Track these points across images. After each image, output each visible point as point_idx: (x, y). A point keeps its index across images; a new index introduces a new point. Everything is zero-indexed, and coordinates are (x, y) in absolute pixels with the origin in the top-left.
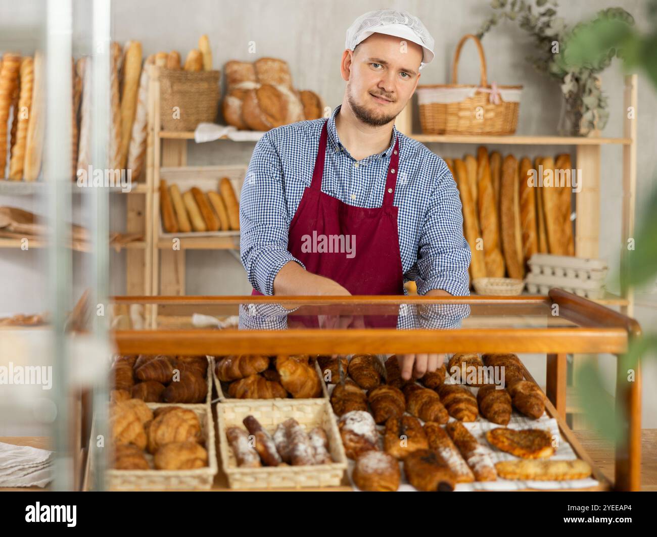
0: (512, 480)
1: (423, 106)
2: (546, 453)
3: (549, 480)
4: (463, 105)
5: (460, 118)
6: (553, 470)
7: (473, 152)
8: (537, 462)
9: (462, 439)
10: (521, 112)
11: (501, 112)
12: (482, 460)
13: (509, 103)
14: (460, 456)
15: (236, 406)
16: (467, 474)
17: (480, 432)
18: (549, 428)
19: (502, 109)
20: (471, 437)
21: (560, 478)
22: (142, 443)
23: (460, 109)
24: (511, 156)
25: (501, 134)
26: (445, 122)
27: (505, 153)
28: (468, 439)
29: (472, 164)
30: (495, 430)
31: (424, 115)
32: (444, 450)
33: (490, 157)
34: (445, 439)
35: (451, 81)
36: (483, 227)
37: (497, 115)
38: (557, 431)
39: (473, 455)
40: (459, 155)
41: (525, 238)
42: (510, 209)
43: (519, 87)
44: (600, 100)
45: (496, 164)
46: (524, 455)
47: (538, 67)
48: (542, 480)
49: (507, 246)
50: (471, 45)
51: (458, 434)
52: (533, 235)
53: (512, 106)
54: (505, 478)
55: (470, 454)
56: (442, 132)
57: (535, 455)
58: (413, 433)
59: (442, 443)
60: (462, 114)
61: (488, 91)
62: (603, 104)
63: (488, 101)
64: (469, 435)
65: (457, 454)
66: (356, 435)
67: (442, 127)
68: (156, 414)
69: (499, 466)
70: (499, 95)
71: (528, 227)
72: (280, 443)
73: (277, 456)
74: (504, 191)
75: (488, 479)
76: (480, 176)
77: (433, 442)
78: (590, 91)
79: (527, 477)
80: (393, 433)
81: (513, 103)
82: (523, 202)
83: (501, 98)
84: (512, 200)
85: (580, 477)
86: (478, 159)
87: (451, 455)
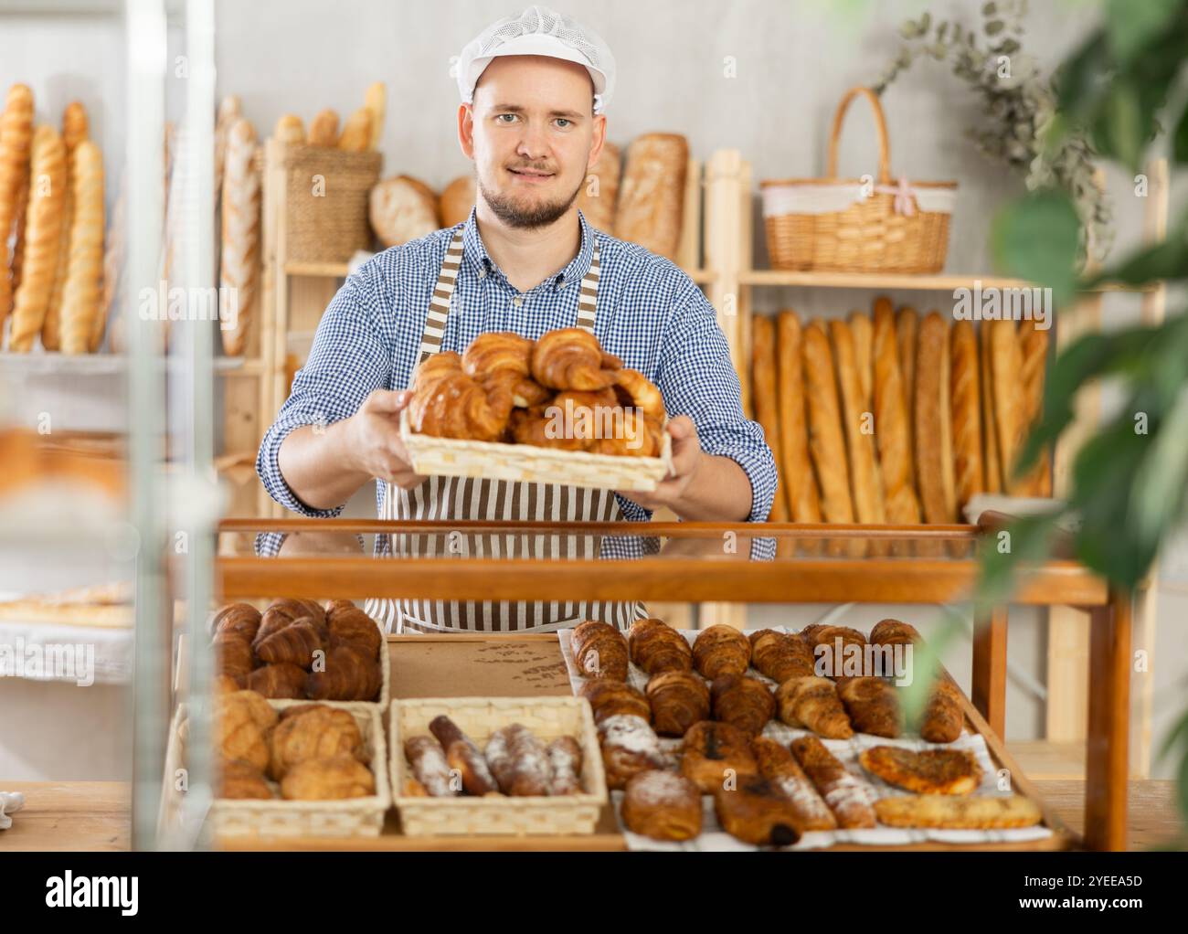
0: (901, 827)
1: (773, 220)
2: (964, 786)
3: (966, 828)
4: (845, 216)
5: (840, 240)
6: (975, 812)
7: (866, 308)
8: (947, 799)
9: (817, 764)
10: (954, 234)
11: (916, 231)
12: (851, 795)
13: (931, 214)
14: (812, 790)
15: (423, 705)
16: (825, 817)
17: (849, 754)
18: (970, 749)
19: (918, 225)
20: (834, 760)
21: (986, 825)
22: (260, 759)
23: (841, 225)
24: (935, 315)
25: (916, 271)
26: (813, 249)
27: (924, 310)
28: (829, 763)
29: (863, 330)
30: (878, 748)
31: (774, 237)
32: (787, 779)
33: (897, 317)
34: (787, 764)
35: (825, 171)
36: (882, 446)
37: (909, 236)
38: (985, 753)
39: (836, 787)
40: (839, 313)
41: (960, 467)
42: (932, 413)
43: (952, 186)
44: (1098, 208)
45: (908, 329)
46: (925, 788)
47: (987, 149)
48: (953, 828)
49: (925, 480)
50: (863, 105)
51: (812, 756)
52: (974, 461)
53: (937, 221)
54: (889, 825)
55: (830, 785)
56: (807, 267)
57: (945, 789)
58: (732, 751)
59: (782, 770)
60: (843, 233)
61: (892, 191)
62: (1103, 215)
63: (892, 209)
64: (829, 757)
65: (809, 787)
66: (630, 752)
67: (806, 257)
68: (282, 716)
69: (881, 806)
70: (913, 199)
71: (966, 446)
72: (496, 760)
73: (489, 780)
74: (922, 379)
75: (861, 825)
76: (879, 352)
77: (767, 768)
78: (1081, 191)
79: (929, 824)
80: (697, 750)
81: (938, 214)
82: (956, 400)
83: (915, 206)
84: (937, 396)
85: (1020, 824)
86: (875, 321)
87: (799, 788)
